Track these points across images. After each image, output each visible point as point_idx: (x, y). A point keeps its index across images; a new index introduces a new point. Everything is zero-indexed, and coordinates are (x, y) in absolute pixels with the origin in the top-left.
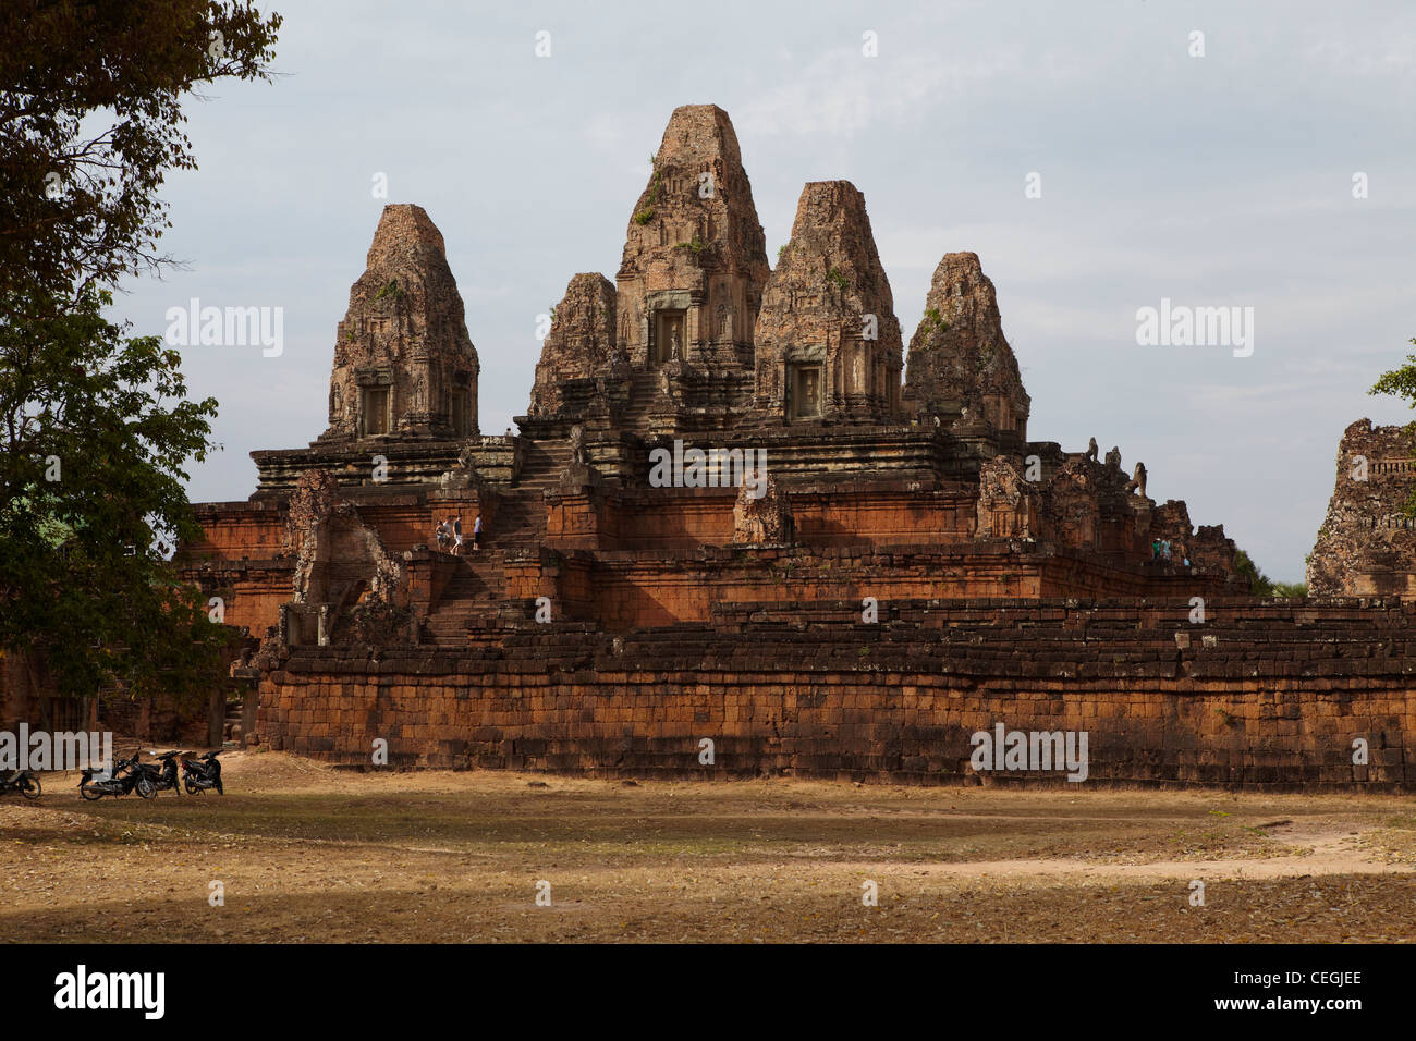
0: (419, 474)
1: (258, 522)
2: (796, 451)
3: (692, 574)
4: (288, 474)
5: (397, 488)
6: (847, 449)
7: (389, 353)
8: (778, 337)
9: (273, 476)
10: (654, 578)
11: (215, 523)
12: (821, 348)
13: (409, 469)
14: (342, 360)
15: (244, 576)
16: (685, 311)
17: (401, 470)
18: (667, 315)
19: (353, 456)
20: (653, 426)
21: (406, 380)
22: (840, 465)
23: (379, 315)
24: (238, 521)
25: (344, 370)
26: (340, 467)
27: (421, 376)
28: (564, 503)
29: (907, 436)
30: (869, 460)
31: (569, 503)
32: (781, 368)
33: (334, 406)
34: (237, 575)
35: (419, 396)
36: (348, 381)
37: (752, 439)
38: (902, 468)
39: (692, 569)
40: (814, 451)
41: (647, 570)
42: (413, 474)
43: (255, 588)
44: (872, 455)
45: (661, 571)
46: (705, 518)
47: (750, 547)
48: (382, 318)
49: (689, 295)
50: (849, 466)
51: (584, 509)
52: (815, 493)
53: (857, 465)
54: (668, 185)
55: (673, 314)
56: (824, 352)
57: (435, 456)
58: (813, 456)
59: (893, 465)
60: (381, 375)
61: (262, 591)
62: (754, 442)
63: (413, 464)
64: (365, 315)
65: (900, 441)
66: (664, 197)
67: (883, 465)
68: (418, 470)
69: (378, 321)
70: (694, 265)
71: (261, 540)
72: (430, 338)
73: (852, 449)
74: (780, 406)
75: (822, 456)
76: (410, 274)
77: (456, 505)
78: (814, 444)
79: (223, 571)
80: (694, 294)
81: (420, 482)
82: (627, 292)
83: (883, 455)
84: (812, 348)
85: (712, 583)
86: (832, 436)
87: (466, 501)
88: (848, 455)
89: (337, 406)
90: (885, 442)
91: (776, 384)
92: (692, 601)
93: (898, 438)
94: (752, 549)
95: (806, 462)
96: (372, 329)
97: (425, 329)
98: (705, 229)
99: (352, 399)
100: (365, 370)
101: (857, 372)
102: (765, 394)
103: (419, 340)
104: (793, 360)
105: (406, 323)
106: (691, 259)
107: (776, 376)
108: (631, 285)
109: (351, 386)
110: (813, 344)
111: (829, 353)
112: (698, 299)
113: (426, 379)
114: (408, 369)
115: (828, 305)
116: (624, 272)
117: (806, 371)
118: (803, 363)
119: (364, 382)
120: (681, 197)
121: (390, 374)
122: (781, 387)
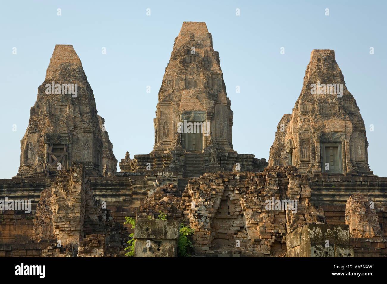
0: (99, 196)
2: (343, 189)
7: (68, 126)
8: (314, 128)
14: (34, 127)
21: (77, 142)
25: (36, 135)
27: (87, 141)
32: (317, 145)
33: (27, 156)
35: (86, 152)
36: (38, 141)
49: (206, 114)
56: (343, 137)
60: (63, 138)
62: (319, 183)
66: (186, 64)
69: (59, 107)
70: (209, 99)
72: (91, 119)
74: (319, 166)
80: (208, 114)
82: (166, 112)
84: (336, 135)
89: (29, 156)
91: (314, 153)
96: (55, 112)
97: (90, 114)
98: (210, 82)
99: (40, 152)
100: (51, 134)
101: (361, 149)
102: (306, 159)
103: (86, 120)
104: (324, 140)
105: (77, 109)
106: (207, 95)
107: (314, 149)
108: (169, 108)
109: (41, 144)
110: (337, 132)
111: (346, 138)
112: (211, 117)
113: (91, 143)
114: (79, 136)
115: (342, 111)
116: (165, 101)
117: (329, 147)
118: (329, 142)
119: (51, 142)
120: (195, 66)
121: (69, 138)
122: (318, 155)
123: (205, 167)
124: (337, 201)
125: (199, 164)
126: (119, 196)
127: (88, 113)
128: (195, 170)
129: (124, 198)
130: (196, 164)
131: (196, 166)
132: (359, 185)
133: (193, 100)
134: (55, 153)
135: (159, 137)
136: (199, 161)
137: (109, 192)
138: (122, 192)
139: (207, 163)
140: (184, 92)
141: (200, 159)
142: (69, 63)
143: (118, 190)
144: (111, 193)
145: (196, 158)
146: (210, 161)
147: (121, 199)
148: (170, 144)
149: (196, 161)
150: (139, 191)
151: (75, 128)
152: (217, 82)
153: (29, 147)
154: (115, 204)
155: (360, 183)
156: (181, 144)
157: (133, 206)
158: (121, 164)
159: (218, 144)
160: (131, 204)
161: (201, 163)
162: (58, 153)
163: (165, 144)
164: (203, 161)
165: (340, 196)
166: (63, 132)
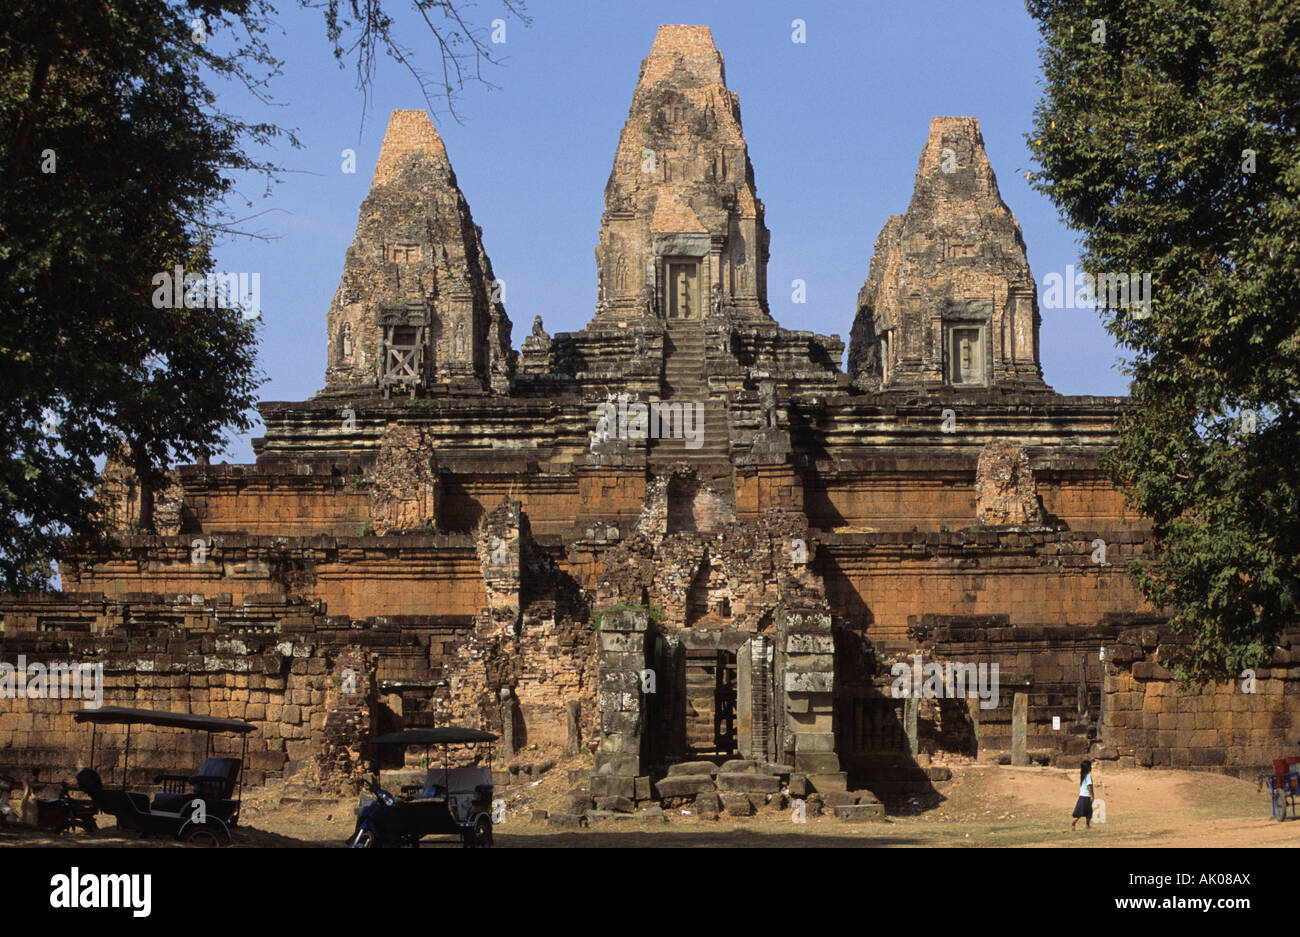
0: (490, 436)
1: (299, 490)
2: (982, 421)
3: (941, 561)
4: (307, 431)
5: (463, 453)
6: (1043, 421)
7: (422, 288)
8: (929, 289)
9: (286, 434)
10: (894, 565)
11: (238, 490)
12: (985, 305)
13: (475, 430)
14: (353, 293)
15: (332, 556)
16: (700, 259)
17: (463, 431)
18: (676, 262)
19: (400, 412)
20: (715, 389)
22: (1035, 439)
23: (406, 241)
24: (272, 487)
25: (359, 307)
26: (379, 425)
27: (461, 318)
28: (759, 474)
29: (1116, 409)
30: (1071, 434)
31: (767, 474)
32: (937, 326)
34: (323, 555)
35: (459, 342)
36: (363, 320)
37: (930, 406)
38: (1111, 444)
39: (942, 556)
40: (1005, 422)
41: (888, 555)
42: (481, 436)
43: (346, 571)
44: (1074, 428)
45: (904, 557)
46: (906, 496)
47: (1011, 530)
48: (408, 245)
49: (709, 241)
50: (1047, 440)
51: (787, 481)
52: (1048, 469)
53: (1055, 440)
54: (668, 112)
55: (684, 262)
57: (513, 415)
58: (1003, 428)
59: (1100, 440)
60: (413, 314)
61: (354, 575)
62: (933, 409)
63: (480, 423)
64: (386, 240)
65: (1107, 414)
66: (665, 126)
67: (1086, 440)
68: (488, 431)
69: (404, 248)
70: (717, 206)
71: (303, 513)
73: (1049, 421)
74: (938, 370)
75: (1013, 428)
76: (439, 194)
77: (614, 474)
78: (1006, 413)
79: (303, 550)
80: (715, 240)
81: (491, 446)
82: (623, 234)
83: (1087, 428)
84: (975, 305)
85: (967, 571)
86: (1030, 406)
87: (629, 469)
88: (1047, 428)
89: (347, 350)
90: (1091, 413)
91: (930, 344)
92: (942, 593)
93: (1106, 409)
94: (1013, 533)
95: (995, 434)
96: (395, 258)
97: (465, 261)
98: (719, 166)
99: (368, 343)
100: (389, 307)
101: (1024, 334)
102: (912, 355)
103: (458, 274)
104: (952, 316)
105: (440, 253)
106: (713, 199)
107: (930, 335)
108: (628, 226)
109: (369, 326)
110: (976, 300)
111: (994, 311)
112: (720, 246)
113: (469, 322)
114: (445, 308)
115: (989, 256)
116: (619, 210)
117: (961, 330)
118: (961, 321)
119: (390, 321)
120: (686, 128)
121: (426, 314)
122: (937, 348)
123: (707, 361)
124: (968, 444)
125: (692, 355)
126: (531, 436)
127: (461, 259)
128: (686, 368)
129: (540, 440)
130: (685, 354)
131: (686, 358)
132: (1012, 413)
133: (682, 208)
134: (398, 347)
135: (608, 288)
136: (694, 348)
137: (509, 429)
138: (536, 428)
139: (711, 354)
140: (661, 191)
141: (697, 344)
142: (421, 150)
143: (528, 424)
144: (514, 431)
145: (688, 340)
146: (717, 349)
147: (535, 442)
148: (632, 306)
149: (688, 347)
150: (570, 428)
151: (436, 293)
152: (733, 165)
153: (347, 331)
154: (522, 453)
155: (1014, 408)
156: (656, 309)
157: (557, 460)
158: (525, 348)
159: (735, 306)
160: (554, 454)
161: (698, 351)
162: (406, 347)
163: (619, 307)
164: (702, 347)
165: (977, 434)
166: (413, 302)
